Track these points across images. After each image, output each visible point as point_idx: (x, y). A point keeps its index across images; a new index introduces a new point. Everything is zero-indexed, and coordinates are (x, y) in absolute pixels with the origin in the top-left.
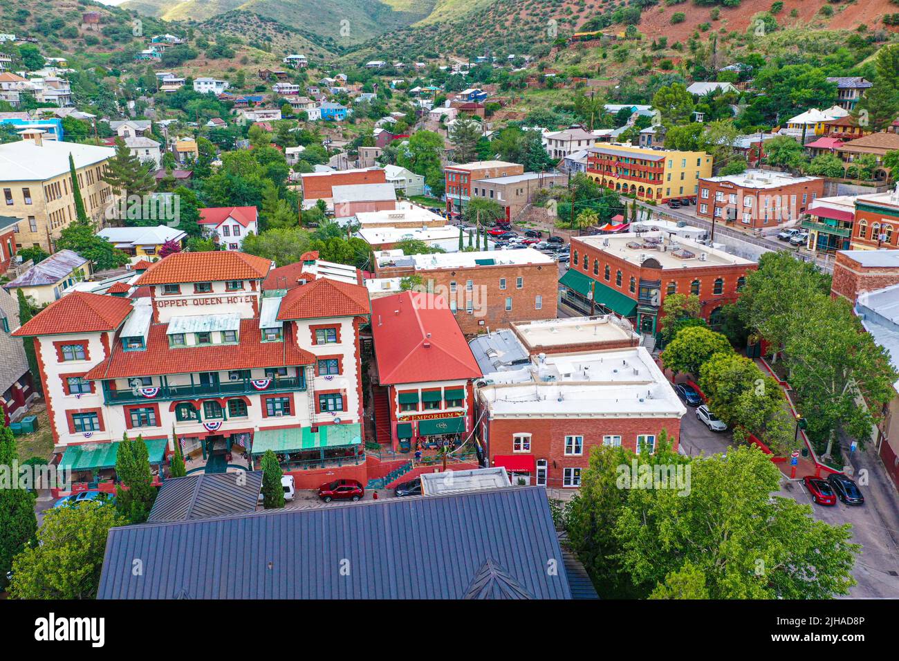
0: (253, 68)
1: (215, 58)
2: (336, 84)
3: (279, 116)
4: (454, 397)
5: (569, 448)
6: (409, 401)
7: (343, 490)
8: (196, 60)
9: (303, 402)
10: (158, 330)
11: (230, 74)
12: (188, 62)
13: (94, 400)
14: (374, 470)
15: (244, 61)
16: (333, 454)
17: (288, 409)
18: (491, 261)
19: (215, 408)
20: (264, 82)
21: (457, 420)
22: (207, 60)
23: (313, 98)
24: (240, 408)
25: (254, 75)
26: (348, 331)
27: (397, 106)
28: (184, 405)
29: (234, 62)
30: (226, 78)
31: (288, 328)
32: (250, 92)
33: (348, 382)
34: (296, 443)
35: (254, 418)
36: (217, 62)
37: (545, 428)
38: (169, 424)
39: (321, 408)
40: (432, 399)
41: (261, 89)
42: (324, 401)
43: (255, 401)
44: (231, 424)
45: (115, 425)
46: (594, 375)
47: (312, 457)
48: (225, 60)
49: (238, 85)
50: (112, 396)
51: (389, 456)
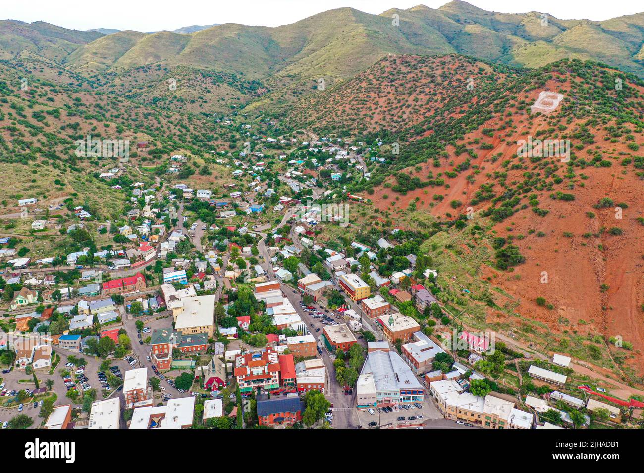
0: (221, 182)
1: (202, 175)
2: (256, 185)
3: (235, 214)
4: (292, 380)
5: (309, 387)
6: (286, 381)
7: (277, 394)
8: (194, 175)
9: (271, 381)
10: (251, 372)
11: (211, 186)
12: (191, 176)
13: (243, 382)
14: (281, 391)
15: (216, 178)
16: (275, 389)
17: (269, 382)
18: (303, 342)
19: (258, 383)
20: (226, 191)
21: (293, 383)
22: (199, 175)
23: (248, 202)
24: (262, 382)
25: (221, 187)
26: (277, 372)
27: (283, 192)
28: (254, 382)
29: (212, 177)
30: (210, 188)
31: (269, 373)
32: (221, 198)
33: (277, 378)
34: (270, 388)
35: (264, 384)
36: (203, 177)
37: (305, 385)
38: (253, 385)
39: (273, 382)
40: (289, 380)
41: (225, 196)
42: (273, 381)
43: (264, 382)
44: (260, 385)
45: (246, 386)
46: (316, 374)
47: (272, 389)
48: (207, 176)
49: (215, 193)
50: (246, 382)
51: (283, 388)
